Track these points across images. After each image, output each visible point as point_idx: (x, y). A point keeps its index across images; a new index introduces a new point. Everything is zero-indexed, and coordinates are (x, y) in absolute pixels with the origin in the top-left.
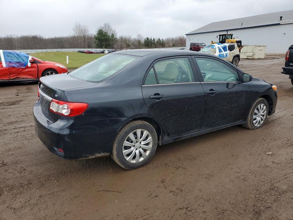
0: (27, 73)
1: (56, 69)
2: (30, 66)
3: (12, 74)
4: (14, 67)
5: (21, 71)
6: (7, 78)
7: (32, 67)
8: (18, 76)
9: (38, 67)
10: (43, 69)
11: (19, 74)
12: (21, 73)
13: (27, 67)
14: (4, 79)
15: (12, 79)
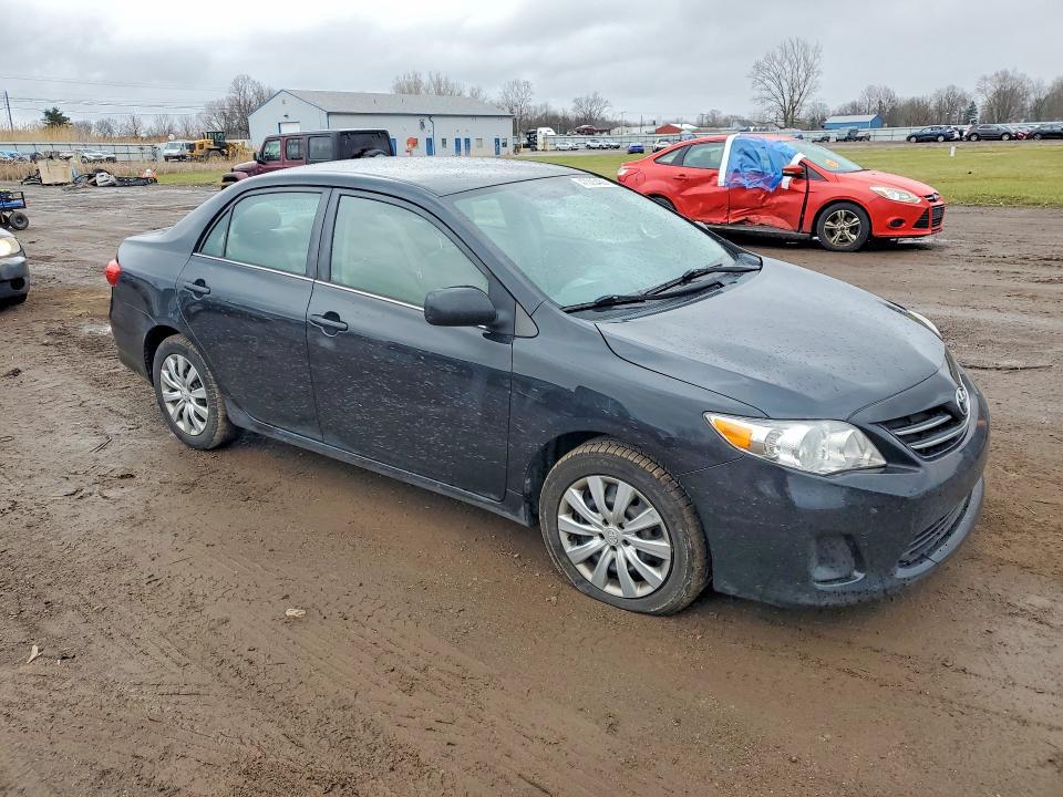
0: (777, 211)
1: (864, 200)
2: (787, 188)
3: (737, 209)
4: (743, 188)
5: (764, 200)
6: (721, 220)
7: (791, 191)
8: (751, 217)
9: (807, 191)
10: (822, 198)
11: (754, 210)
12: (763, 207)
13: (779, 191)
14: (713, 220)
15: (731, 225)
